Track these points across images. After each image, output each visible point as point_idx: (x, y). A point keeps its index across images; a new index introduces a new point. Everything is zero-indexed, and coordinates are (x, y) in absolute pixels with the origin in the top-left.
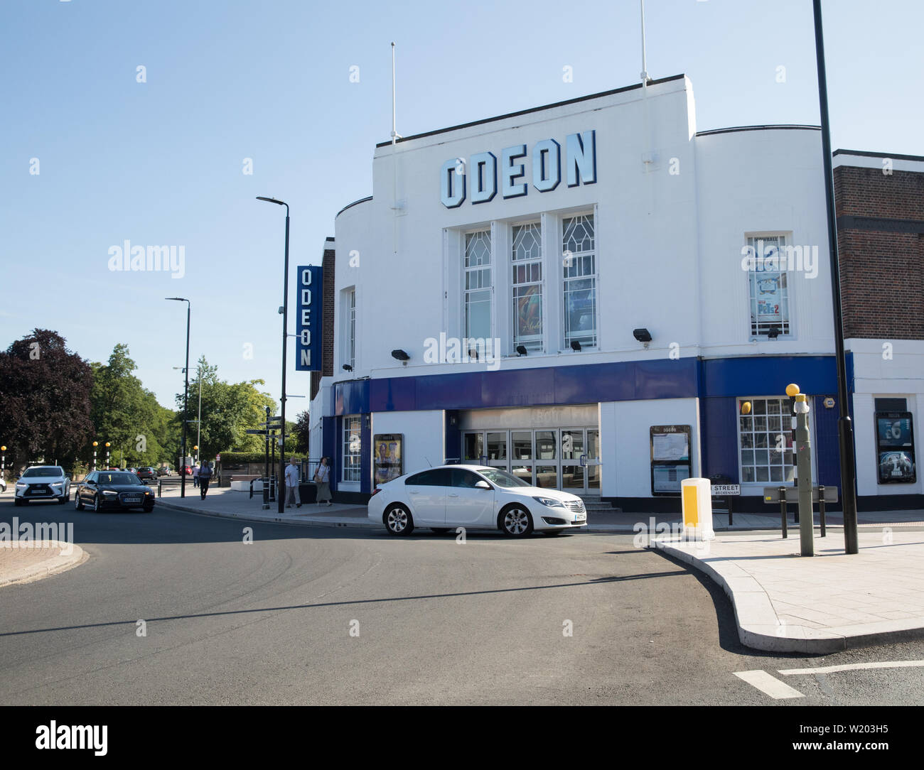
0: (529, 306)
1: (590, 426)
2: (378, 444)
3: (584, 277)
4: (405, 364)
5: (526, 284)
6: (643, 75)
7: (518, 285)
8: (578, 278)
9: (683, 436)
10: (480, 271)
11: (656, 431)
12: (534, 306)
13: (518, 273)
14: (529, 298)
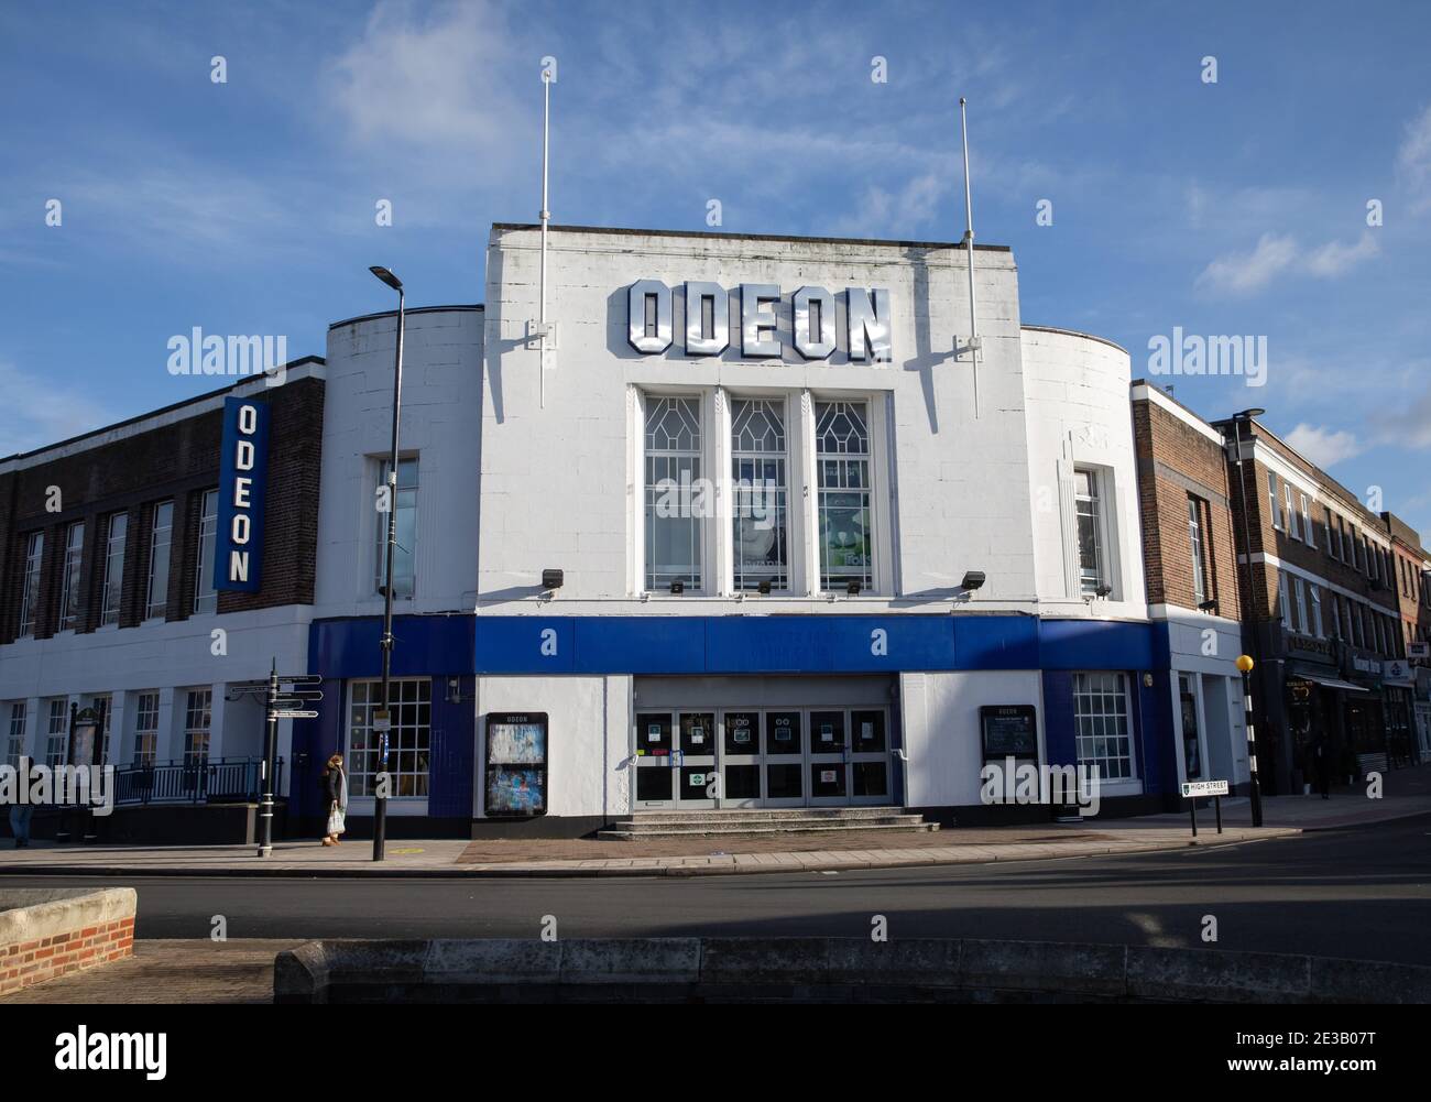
1: (857, 706)
3: (848, 490)
4: (553, 594)
8: (839, 489)
10: (673, 460)
11: (988, 712)
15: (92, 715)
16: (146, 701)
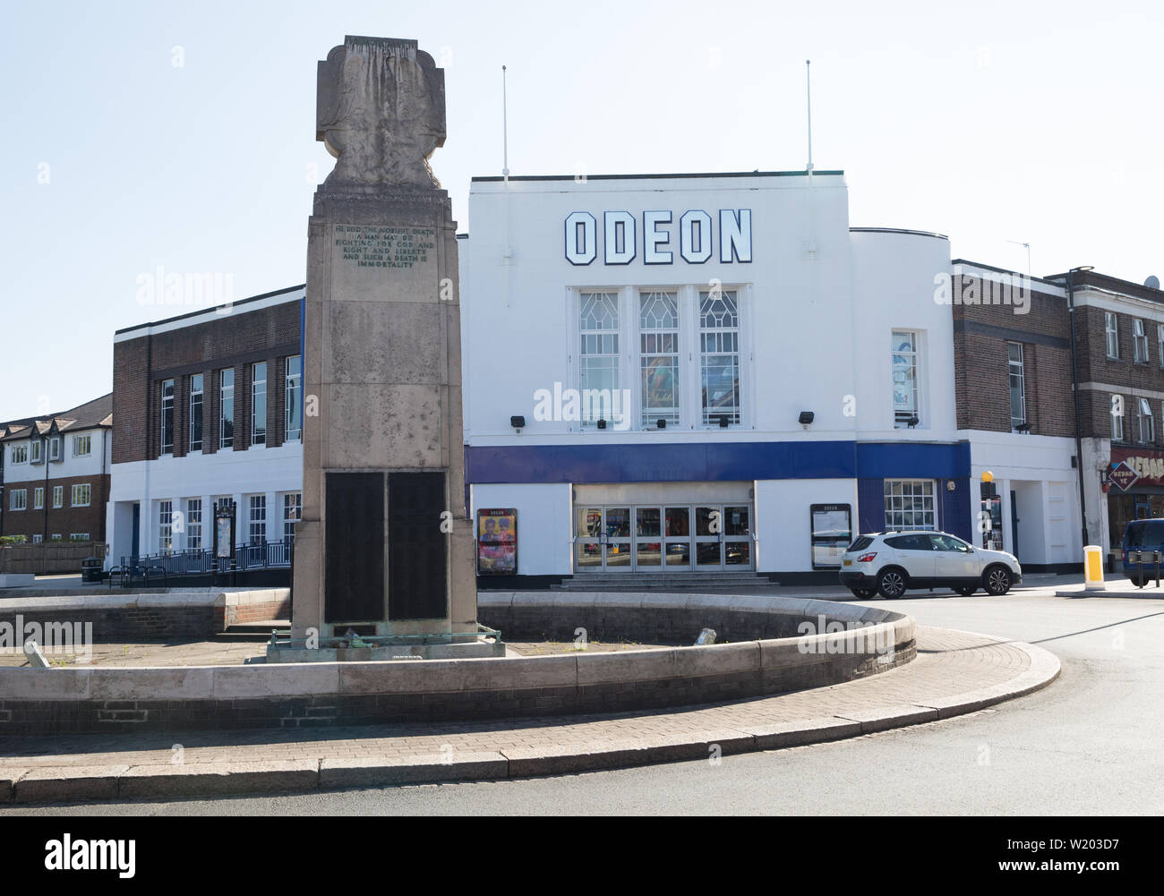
0: (655, 378)
1: (727, 504)
2: (483, 520)
3: (723, 353)
4: (518, 431)
5: (657, 354)
6: (810, 165)
7: (647, 355)
8: (716, 353)
9: (843, 514)
10: (600, 336)
11: (816, 508)
12: (660, 378)
13: (647, 342)
14: (655, 370)
15: (228, 510)
16: (258, 502)
